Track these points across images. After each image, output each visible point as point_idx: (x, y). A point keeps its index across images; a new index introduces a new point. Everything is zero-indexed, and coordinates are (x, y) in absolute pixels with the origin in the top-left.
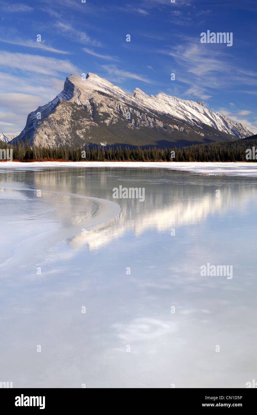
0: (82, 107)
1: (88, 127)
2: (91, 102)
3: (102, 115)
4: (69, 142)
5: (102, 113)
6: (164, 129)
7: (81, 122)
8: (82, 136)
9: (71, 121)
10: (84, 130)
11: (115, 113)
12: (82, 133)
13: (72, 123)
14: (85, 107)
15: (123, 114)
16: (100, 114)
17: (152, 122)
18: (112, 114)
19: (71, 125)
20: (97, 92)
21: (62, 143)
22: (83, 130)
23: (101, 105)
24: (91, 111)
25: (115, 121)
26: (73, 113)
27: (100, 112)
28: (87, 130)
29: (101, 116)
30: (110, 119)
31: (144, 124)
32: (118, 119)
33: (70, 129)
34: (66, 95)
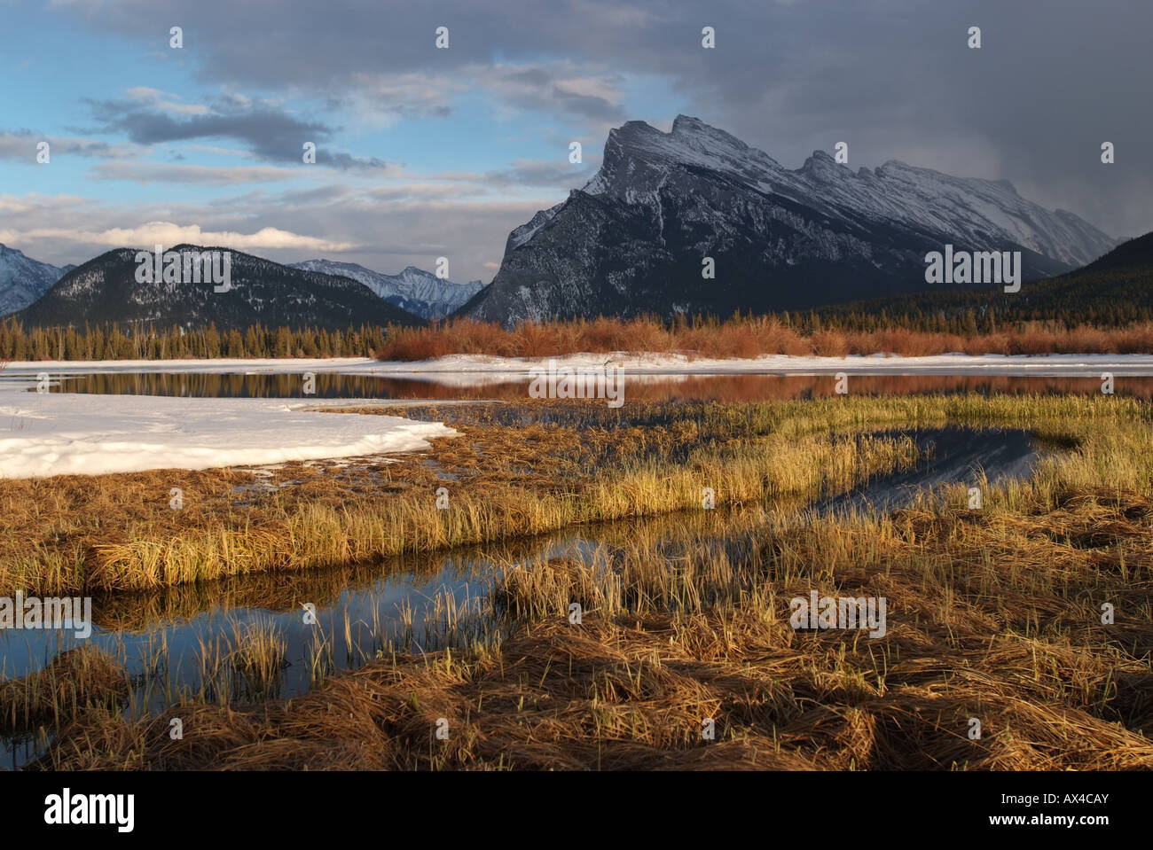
0: (636, 210)
1: (643, 263)
2: (662, 196)
3: (691, 229)
4: (585, 304)
5: (690, 224)
6: (873, 262)
7: (626, 249)
8: (622, 288)
9: (598, 248)
10: (630, 272)
11: (729, 222)
12: (625, 281)
13: (598, 253)
14: (647, 208)
15: (753, 225)
16: (685, 227)
17: (838, 245)
18: (719, 226)
19: (597, 258)
20: (683, 168)
21: (568, 306)
22: (628, 272)
23: (691, 203)
24: (661, 220)
25: (727, 245)
26: (605, 226)
27: (687, 223)
28: (639, 271)
29: (686, 232)
30: (711, 241)
31: (813, 251)
32: (736, 240)
33: (593, 269)
34: (606, 179)
